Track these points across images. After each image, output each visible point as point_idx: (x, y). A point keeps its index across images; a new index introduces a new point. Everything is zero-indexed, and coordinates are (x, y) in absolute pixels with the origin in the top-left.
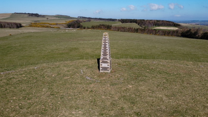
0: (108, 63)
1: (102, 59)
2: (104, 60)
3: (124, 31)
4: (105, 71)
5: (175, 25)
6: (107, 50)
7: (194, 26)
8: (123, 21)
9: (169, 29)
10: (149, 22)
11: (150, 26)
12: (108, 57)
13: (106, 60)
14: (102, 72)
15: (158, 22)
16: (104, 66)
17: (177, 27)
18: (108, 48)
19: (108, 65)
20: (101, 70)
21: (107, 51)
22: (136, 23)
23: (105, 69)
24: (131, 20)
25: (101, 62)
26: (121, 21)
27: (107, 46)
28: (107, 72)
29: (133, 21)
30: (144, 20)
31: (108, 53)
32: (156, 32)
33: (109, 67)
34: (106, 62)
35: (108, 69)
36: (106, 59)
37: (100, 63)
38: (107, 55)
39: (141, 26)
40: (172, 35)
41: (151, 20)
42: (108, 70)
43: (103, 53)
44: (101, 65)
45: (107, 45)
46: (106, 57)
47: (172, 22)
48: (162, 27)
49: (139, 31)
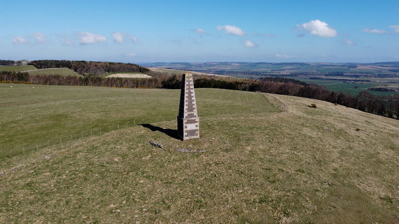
0: (197, 122)
1: (186, 117)
2: (191, 119)
3: (59, 85)
4: (192, 137)
5: (142, 70)
6: (193, 101)
7: (165, 72)
8: (39, 64)
9: (134, 77)
10: (96, 66)
11: (99, 72)
12: (195, 113)
13: (194, 118)
14: (187, 140)
15: (111, 65)
16: (190, 129)
17: (145, 74)
18: (194, 98)
19: (197, 126)
20: (186, 136)
21: (193, 103)
22: (70, 68)
23: (192, 132)
24: (58, 61)
25: (186, 123)
26: (35, 64)
27: (192, 95)
28: (195, 137)
29: (62, 65)
30: (84, 62)
31: (195, 106)
32: (121, 83)
33: (198, 128)
34: (194, 122)
35: (197, 132)
36: (192, 115)
37: (184, 123)
38: (194, 108)
39: (80, 73)
40: (149, 87)
41: (98, 63)
42: (197, 135)
43: (187, 107)
44: (186, 127)
45: (192, 93)
46: (193, 113)
47: (135, 65)
48: (121, 74)
49: (90, 82)
